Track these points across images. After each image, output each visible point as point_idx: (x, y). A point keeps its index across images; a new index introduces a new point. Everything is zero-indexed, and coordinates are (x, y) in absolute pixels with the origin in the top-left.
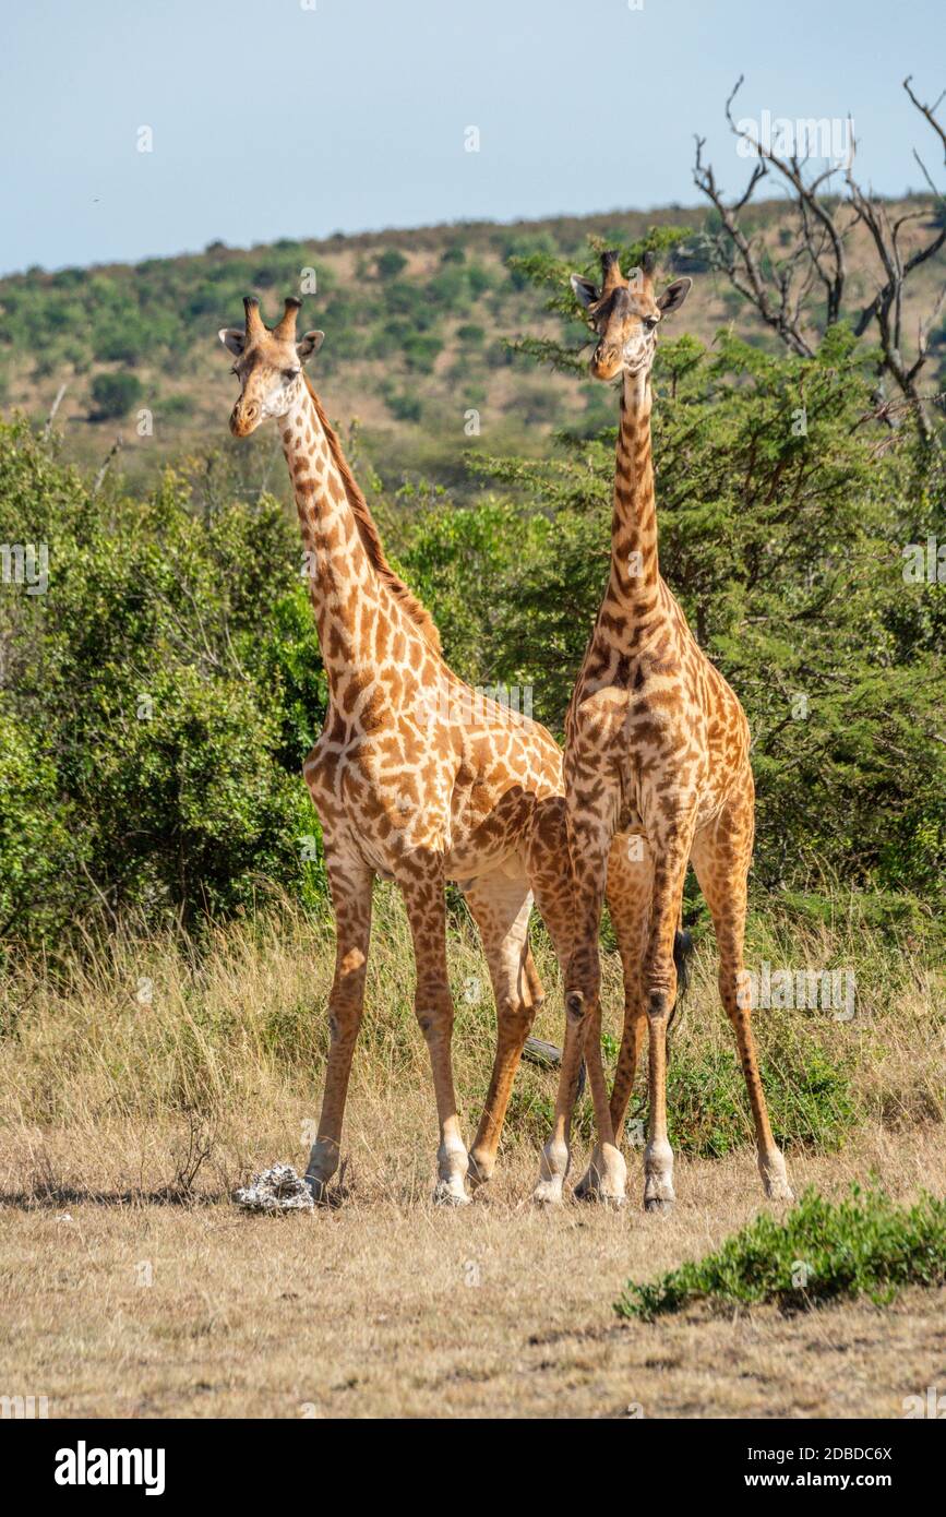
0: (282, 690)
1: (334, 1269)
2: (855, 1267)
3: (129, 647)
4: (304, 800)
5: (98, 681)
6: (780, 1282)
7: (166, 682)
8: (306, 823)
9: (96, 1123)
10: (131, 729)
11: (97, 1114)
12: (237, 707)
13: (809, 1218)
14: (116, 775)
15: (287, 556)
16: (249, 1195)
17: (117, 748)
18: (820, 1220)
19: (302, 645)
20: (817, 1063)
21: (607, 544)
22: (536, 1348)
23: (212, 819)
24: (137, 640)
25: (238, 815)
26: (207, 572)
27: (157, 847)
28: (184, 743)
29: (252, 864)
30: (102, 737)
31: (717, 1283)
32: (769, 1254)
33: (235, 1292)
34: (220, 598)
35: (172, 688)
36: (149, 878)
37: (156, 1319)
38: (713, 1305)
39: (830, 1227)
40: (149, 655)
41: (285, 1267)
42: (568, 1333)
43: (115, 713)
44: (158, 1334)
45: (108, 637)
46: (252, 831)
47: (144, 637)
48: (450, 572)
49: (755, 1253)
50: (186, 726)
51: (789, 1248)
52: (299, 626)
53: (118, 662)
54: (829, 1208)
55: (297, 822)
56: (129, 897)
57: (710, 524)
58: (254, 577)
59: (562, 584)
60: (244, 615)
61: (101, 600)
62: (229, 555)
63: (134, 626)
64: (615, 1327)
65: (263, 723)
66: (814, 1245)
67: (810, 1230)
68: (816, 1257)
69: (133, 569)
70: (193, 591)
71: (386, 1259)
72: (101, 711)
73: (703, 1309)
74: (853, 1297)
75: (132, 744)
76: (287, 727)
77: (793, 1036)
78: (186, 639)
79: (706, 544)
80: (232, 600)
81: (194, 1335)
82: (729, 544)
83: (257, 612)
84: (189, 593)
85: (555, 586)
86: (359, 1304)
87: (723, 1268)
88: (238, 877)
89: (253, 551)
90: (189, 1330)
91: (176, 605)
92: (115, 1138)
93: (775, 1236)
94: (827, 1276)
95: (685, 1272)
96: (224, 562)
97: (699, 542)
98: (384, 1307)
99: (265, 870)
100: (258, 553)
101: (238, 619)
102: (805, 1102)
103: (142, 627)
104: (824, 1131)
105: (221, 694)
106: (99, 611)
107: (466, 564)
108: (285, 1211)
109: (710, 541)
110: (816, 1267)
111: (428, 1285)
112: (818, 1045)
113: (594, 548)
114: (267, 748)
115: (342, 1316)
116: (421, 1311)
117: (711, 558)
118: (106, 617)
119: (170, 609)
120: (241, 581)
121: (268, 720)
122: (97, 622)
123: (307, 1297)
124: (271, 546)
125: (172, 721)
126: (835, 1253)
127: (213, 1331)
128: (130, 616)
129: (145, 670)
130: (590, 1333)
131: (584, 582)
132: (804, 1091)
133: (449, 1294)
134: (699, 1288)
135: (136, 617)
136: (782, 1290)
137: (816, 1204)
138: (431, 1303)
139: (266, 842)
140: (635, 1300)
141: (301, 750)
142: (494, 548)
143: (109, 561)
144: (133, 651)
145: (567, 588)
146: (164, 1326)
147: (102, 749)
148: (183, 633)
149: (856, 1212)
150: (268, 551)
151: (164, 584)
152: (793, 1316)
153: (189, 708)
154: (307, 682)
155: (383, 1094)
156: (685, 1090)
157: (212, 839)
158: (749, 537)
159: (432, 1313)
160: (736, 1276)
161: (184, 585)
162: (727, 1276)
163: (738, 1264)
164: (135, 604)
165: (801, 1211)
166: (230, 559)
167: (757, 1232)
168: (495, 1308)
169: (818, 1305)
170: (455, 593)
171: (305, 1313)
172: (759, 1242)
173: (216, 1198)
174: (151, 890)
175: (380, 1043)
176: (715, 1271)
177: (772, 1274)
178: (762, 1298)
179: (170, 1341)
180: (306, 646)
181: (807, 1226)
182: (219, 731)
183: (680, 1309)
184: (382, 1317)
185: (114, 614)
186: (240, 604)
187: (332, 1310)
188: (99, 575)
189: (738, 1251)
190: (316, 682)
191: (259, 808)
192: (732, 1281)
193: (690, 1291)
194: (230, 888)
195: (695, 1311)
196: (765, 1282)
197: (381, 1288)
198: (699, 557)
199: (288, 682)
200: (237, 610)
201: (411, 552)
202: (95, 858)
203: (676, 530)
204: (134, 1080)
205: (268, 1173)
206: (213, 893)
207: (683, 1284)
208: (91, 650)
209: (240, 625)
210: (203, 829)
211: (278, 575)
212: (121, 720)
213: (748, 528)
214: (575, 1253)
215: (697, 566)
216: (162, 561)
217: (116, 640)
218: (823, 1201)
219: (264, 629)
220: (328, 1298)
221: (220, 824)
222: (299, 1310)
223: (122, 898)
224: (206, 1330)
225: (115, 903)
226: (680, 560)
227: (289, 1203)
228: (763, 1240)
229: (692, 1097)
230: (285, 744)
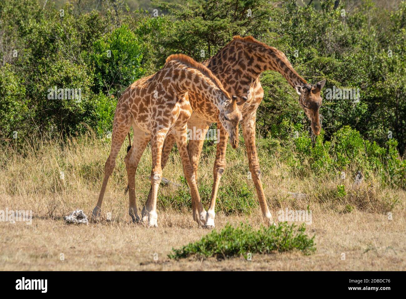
0: (95, 69)
1: (88, 241)
2: (240, 247)
3: (50, 53)
4: (99, 102)
5: (40, 63)
6: (217, 251)
7: (60, 64)
8: (99, 109)
9: (27, 195)
10: (48, 78)
11: (28, 192)
12: (81, 73)
13: (227, 232)
14: (43, 92)
15: (99, 29)
16: (69, 218)
17: (44, 83)
18: (230, 233)
19: (101, 55)
20: (244, 188)
21: (192, 29)
22: (142, 266)
23: (71, 106)
24: (52, 51)
25: (79, 106)
26: (75, 32)
27: (54, 113)
28: (64, 83)
29: (82, 121)
30: (40, 80)
31: (199, 250)
32: (215, 242)
33: (56, 245)
34: (78, 40)
35: (62, 66)
36: (52, 123)
37: (32, 252)
38: (197, 256)
39: (233, 235)
40: (56, 56)
41: (74, 239)
42: (152, 262)
43: (44, 73)
44: (31, 256)
45: (44, 50)
46: (83, 111)
47: (55, 50)
48: (149, 37)
49: (210, 241)
50: (65, 78)
51: (221, 240)
52: (101, 50)
53: (46, 58)
54: (233, 229)
55: (97, 109)
56: (46, 128)
57: (223, 25)
58: (89, 34)
59: (178, 41)
60: (85, 46)
61: (42, 39)
62: (82, 27)
63: (51, 48)
64: (166, 261)
65: (88, 78)
66: (228, 240)
67: (227, 235)
68: (229, 243)
69: (52, 30)
70: (70, 38)
71: (104, 239)
72: (40, 72)
73: (194, 257)
74: (239, 256)
75: (48, 82)
76: (95, 79)
77: (238, 180)
78: (67, 52)
79: (221, 31)
80: (81, 41)
81: (42, 258)
82: (228, 32)
83: (89, 45)
84: (69, 39)
85: (176, 41)
86: (93, 251)
87: (201, 245)
88: (78, 124)
89: (89, 27)
90: (41, 256)
91: (65, 42)
92: (32, 199)
93: (216, 237)
94: (231, 249)
95: (189, 246)
96: (80, 29)
97: (219, 31)
98: (100, 252)
99: (86, 122)
100: (90, 27)
101: (83, 47)
102: (240, 200)
103: (54, 48)
104: (245, 209)
105: (76, 69)
106: (41, 42)
107: (153, 34)
108: (79, 223)
109: (223, 30)
110: (228, 247)
111: (115, 247)
112: (245, 183)
113: (188, 30)
114: (89, 86)
115: (87, 254)
116: (111, 254)
117: (223, 36)
118: (44, 44)
119: (62, 43)
120: (85, 35)
121: (90, 77)
122: (40, 46)
123: (78, 248)
124: (94, 25)
125: (61, 76)
126: (234, 242)
127: (48, 257)
128: (51, 44)
129: (54, 61)
130: (158, 262)
131: (185, 41)
132: (240, 196)
133: (120, 250)
134: (193, 251)
135: (53, 45)
136: (218, 253)
137: (230, 227)
138: (114, 252)
139: (87, 114)
140: (174, 254)
141: (100, 87)
142: (162, 30)
143: (45, 27)
144: (51, 55)
145: (179, 42)
146: (33, 254)
147: (39, 84)
148: (66, 50)
149: (241, 231)
150: (93, 27)
151: (61, 35)
152: (220, 261)
153: (66, 73)
154: (103, 66)
155: (114, 191)
156: (204, 194)
157: (71, 112)
158: (234, 30)
159: (114, 254)
160: (204, 248)
161: (67, 36)
162: (202, 248)
163: (205, 244)
164: (52, 41)
165: (225, 229)
166: (82, 29)
167: (212, 235)
168: (133, 254)
169: (228, 258)
170: (149, 43)
171: (77, 253)
172: (212, 238)
173: (59, 218)
174: (53, 127)
175: (115, 176)
176: (198, 246)
177: (215, 248)
178: (212, 255)
179: (35, 259)
180: (103, 56)
181: (227, 234)
182: (75, 80)
183: (187, 257)
184: (99, 255)
185: (46, 43)
186: (84, 42)
187: (84, 252)
188: (42, 31)
189: (205, 240)
190: (105, 67)
191: (85, 104)
192: (203, 249)
193: (190, 252)
194: (76, 127)
195: (191, 258)
196: (213, 250)
197: (101, 247)
198: (219, 35)
199: (96, 66)
200: (83, 44)
201: (137, 30)
202: (36, 116)
203: (213, 27)
204: (41, 183)
205: (75, 212)
206: (71, 129)
207: (188, 250)
208: (38, 54)
209: (84, 48)
210: (68, 109)
211: (96, 34)
212: (46, 75)
213: (234, 27)
214: (161, 240)
215: (218, 37)
216: (61, 28)
217: (46, 51)
218: (232, 227)
219: (91, 50)
220: (84, 249)
221: (74, 108)
222: (75, 252)
223: (43, 129)
224: (46, 256)
225: (42, 130)
226: (214, 35)
227: (81, 221)
228: (213, 238)
229: (206, 196)
230: (94, 85)
